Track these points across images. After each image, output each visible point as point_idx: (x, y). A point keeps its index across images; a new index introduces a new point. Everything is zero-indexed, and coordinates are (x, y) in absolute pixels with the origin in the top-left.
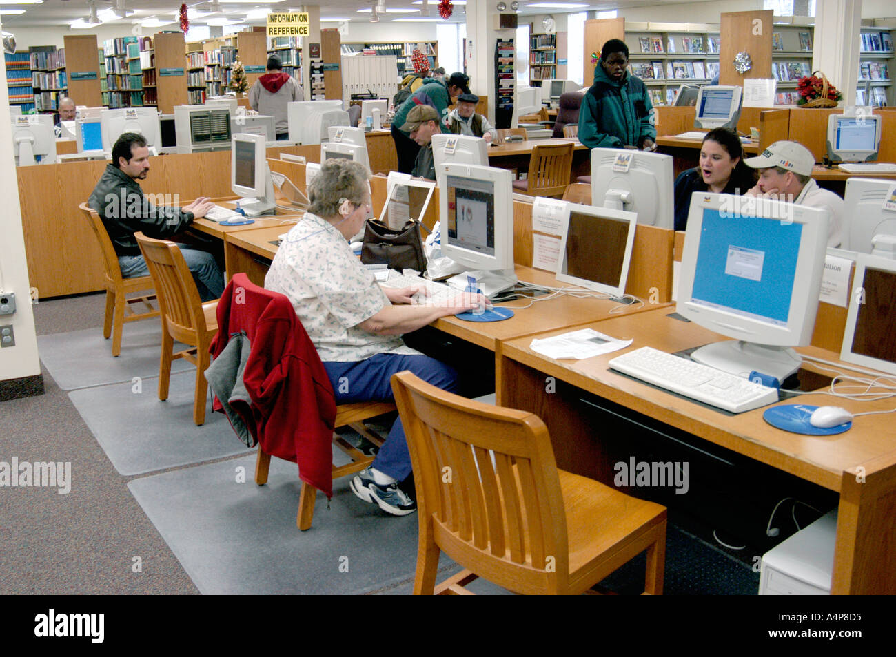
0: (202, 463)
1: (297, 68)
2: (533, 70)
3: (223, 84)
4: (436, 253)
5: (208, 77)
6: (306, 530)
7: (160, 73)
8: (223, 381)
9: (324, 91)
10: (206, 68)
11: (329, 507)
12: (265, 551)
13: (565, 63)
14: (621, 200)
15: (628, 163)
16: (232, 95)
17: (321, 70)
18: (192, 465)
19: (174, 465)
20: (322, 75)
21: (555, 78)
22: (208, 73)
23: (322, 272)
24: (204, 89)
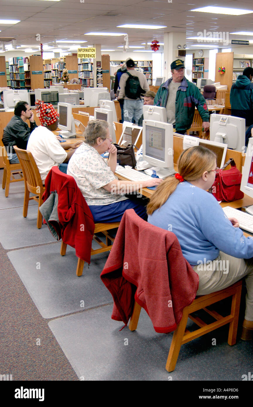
0: (39, 245)
1: (91, 71)
2: (193, 74)
3: (59, 78)
4: (141, 159)
5: (53, 75)
6: (80, 276)
7: (32, 73)
8: (47, 212)
9: (102, 82)
10: (52, 71)
11: (89, 267)
12: (62, 285)
13: (208, 72)
14: (223, 138)
15: (226, 121)
16: (63, 83)
17: (101, 73)
18: (34, 246)
19: (27, 246)
20: (102, 75)
21: (203, 78)
22: (53, 73)
23: (87, 166)
24: (51, 80)
